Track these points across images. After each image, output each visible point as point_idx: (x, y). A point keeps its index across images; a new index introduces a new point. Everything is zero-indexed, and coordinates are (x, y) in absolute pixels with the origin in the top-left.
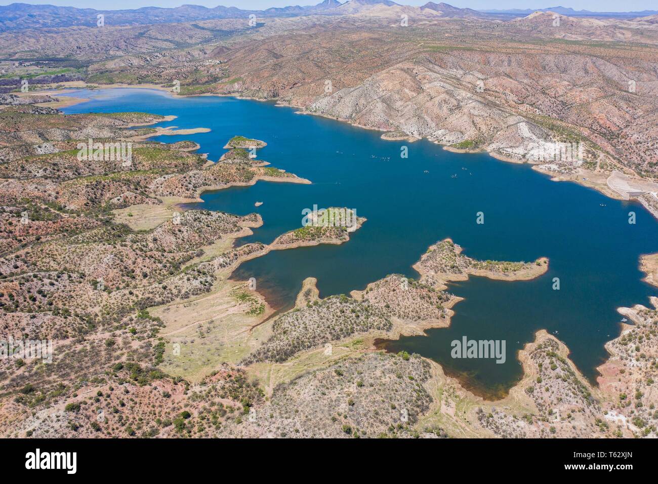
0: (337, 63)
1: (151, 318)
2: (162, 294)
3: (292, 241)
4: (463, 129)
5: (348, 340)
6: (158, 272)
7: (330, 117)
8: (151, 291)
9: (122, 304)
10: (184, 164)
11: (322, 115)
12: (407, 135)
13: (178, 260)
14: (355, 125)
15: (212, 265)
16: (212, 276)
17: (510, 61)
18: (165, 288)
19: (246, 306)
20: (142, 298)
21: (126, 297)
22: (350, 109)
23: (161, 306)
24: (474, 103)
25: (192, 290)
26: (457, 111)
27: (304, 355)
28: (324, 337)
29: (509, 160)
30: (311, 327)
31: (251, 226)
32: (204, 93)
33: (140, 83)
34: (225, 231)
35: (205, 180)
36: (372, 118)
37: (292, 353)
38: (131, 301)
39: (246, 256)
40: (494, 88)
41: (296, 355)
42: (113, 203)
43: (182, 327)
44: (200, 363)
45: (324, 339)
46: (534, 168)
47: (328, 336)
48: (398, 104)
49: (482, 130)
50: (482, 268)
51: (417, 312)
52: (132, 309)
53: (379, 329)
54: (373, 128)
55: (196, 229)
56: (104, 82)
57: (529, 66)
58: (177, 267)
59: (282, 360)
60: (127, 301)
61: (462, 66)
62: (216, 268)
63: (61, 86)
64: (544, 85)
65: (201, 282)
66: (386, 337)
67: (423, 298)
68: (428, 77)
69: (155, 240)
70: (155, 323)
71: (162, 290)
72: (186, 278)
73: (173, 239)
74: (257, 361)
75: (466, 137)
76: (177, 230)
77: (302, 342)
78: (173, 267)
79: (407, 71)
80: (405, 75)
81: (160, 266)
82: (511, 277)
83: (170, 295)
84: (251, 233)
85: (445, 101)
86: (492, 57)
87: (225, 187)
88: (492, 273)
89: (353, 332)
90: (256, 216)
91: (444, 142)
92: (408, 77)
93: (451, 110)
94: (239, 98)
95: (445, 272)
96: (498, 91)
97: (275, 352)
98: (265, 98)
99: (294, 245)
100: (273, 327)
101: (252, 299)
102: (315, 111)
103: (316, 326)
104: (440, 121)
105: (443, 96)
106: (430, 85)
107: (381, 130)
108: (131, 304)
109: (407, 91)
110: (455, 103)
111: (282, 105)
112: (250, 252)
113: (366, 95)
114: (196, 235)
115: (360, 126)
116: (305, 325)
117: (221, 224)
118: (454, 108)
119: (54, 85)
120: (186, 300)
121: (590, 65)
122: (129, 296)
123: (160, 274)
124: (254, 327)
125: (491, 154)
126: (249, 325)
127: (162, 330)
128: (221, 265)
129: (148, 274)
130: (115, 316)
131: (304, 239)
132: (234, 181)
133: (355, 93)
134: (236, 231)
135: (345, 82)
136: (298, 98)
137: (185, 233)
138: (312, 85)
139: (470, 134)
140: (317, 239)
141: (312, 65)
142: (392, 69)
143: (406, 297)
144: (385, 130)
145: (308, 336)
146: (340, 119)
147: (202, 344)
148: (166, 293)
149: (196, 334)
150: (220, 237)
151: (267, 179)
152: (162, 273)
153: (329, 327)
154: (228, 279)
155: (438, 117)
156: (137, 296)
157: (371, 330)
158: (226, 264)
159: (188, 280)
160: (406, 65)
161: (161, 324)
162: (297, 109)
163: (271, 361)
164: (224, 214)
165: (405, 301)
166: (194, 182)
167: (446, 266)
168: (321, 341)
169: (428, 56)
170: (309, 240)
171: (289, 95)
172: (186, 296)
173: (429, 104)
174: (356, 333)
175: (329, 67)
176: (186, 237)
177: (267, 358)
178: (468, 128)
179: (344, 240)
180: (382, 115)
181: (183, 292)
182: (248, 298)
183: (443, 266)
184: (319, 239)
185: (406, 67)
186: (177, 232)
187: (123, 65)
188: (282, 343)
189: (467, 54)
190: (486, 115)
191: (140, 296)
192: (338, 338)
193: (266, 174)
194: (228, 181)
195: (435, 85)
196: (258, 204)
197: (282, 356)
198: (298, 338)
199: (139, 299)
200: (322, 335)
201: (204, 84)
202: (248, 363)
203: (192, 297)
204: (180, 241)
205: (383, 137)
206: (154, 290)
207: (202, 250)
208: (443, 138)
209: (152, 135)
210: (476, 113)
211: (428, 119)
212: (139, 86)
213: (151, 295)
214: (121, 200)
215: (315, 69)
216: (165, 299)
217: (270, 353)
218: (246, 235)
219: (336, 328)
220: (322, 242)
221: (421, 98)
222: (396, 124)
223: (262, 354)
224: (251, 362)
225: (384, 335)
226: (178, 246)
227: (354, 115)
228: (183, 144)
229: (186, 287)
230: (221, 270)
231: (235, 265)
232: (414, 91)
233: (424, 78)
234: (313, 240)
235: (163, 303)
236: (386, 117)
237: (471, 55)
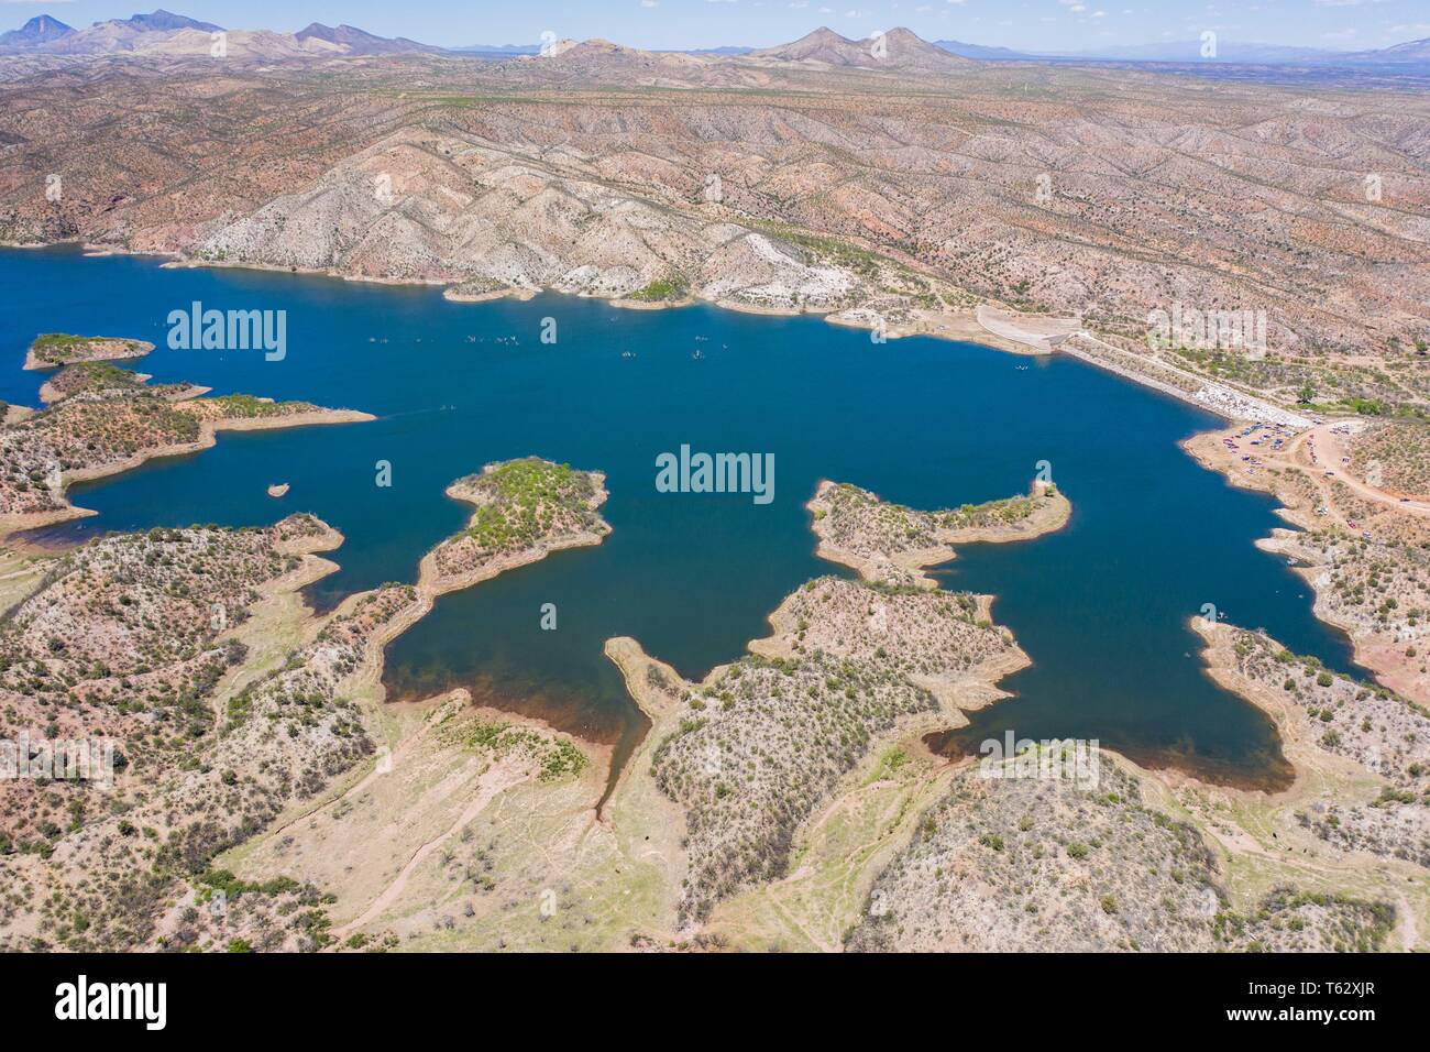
0: (208, 144)
1: (255, 888)
2: (236, 802)
3: (479, 560)
4: (631, 260)
5: (871, 762)
6: (150, 738)
7: (270, 267)
8: (194, 802)
9: (114, 877)
11: (244, 265)
12: (506, 287)
13: (182, 688)
14: (354, 278)
15: (316, 674)
16: (343, 705)
18: (231, 780)
19: (515, 766)
20: (173, 836)
21: (114, 850)
22: (322, 243)
23: (253, 840)
24: (629, 203)
25: (321, 761)
26: (594, 224)
28: (823, 772)
29: (768, 311)
30: (783, 755)
31: (315, 549)
34: (256, 576)
35: (59, 454)
36: (396, 258)
38: (139, 856)
39: (382, 627)
40: (626, 177)
41: (796, 842)
43: (388, 879)
45: (826, 778)
46: (829, 319)
47: (830, 764)
48: (441, 222)
49: (669, 259)
50: (962, 524)
51: (954, 649)
52: (159, 884)
55: (168, 586)
58: (194, 706)
59: (779, 870)
60: (127, 860)
61: (532, 136)
62: (331, 681)
65: (335, 730)
66: (941, 727)
68: (480, 159)
69: (57, 646)
70: (285, 898)
71: (225, 789)
72: (282, 729)
73: (119, 631)
74: (720, 895)
75: (648, 277)
76: (115, 600)
77: (789, 801)
78: (190, 711)
79: (423, 146)
80: (429, 158)
81: (147, 719)
83: (262, 798)
84: (332, 567)
85: (557, 204)
86: (584, 115)
87: (132, 463)
88: (988, 530)
89: (868, 739)
90: (308, 520)
91: (603, 293)
92: (436, 160)
93: (577, 223)
95: (905, 549)
96: (635, 181)
97: (751, 852)
98: (41, 240)
99: (490, 570)
100: (662, 786)
101: (520, 736)
102: (221, 258)
103: (791, 748)
104: (566, 250)
105: (551, 194)
106: (498, 175)
107: (429, 282)
108: (147, 866)
109: (446, 191)
110: (582, 207)
111: (109, 253)
112: (388, 616)
113: (351, 208)
114: (183, 603)
115: (367, 279)
116: (762, 754)
117: (233, 557)
118: (582, 219)
120: (319, 797)
121: (777, 122)
122: (126, 841)
123: (159, 744)
124: (598, 808)
125: (723, 304)
126: (581, 809)
127: (332, 912)
128: (338, 668)
129: (126, 754)
130: (113, 924)
131: (506, 550)
132: (150, 444)
133: (323, 203)
134: (288, 569)
135: (262, 184)
136: (150, 230)
137: (145, 604)
138: (177, 196)
139: (652, 270)
140: (537, 543)
141: (144, 150)
142: (386, 146)
143: (908, 621)
144: (441, 282)
145: (791, 782)
146: (301, 270)
147: (505, 909)
148: (245, 794)
149: (456, 886)
150: (255, 597)
151: (242, 424)
152: (167, 741)
153: (817, 742)
154: (388, 701)
155: (554, 240)
156: (151, 834)
157: (898, 720)
158: (351, 660)
159: (293, 733)
160: (419, 136)
161: (311, 896)
162: (158, 260)
163: (754, 881)
164: (214, 529)
165: (914, 631)
167: (897, 536)
168: (823, 783)
169: (448, 117)
170: (522, 549)
171: (117, 227)
172: (312, 785)
173: (522, 214)
174: (874, 738)
175: (194, 155)
176: (158, 616)
177: (738, 877)
178: (643, 257)
179: (603, 532)
180: (419, 247)
181: (297, 774)
182: (501, 736)
183: (892, 537)
184: (542, 540)
185: (417, 140)
186: (120, 607)
188: (750, 823)
189: (527, 111)
190: (663, 227)
191: (164, 833)
192: (851, 764)
193: (230, 414)
194: (130, 450)
195: (505, 174)
196: (278, 491)
197: (773, 858)
198: (775, 796)
199: (164, 840)
200: (817, 767)
202: (703, 913)
203: (335, 783)
204: (143, 631)
205: (449, 296)
206: (202, 796)
207: (233, 642)
208: (596, 283)
210: (642, 223)
211: (537, 248)
213: (199, 817)
215: (158, 159)
216: (254, 813)
217: (739, 862)
218: (322, 575)
219: (832, 737)
220: (552, 546)
221: (491, 201)
222: (463, 264)
223: (719, 871)
224: (708, 906)
225: (934, 722)
226: (145, 646)
227: (336, 256)
229: (297, 760)
230: (346, 681)
231: (374, 659)
232: (462, 190)
233: (473, 162)
234: (530, 546)
235: (252, 828)
236: (431, 253)
237: (535, 111)
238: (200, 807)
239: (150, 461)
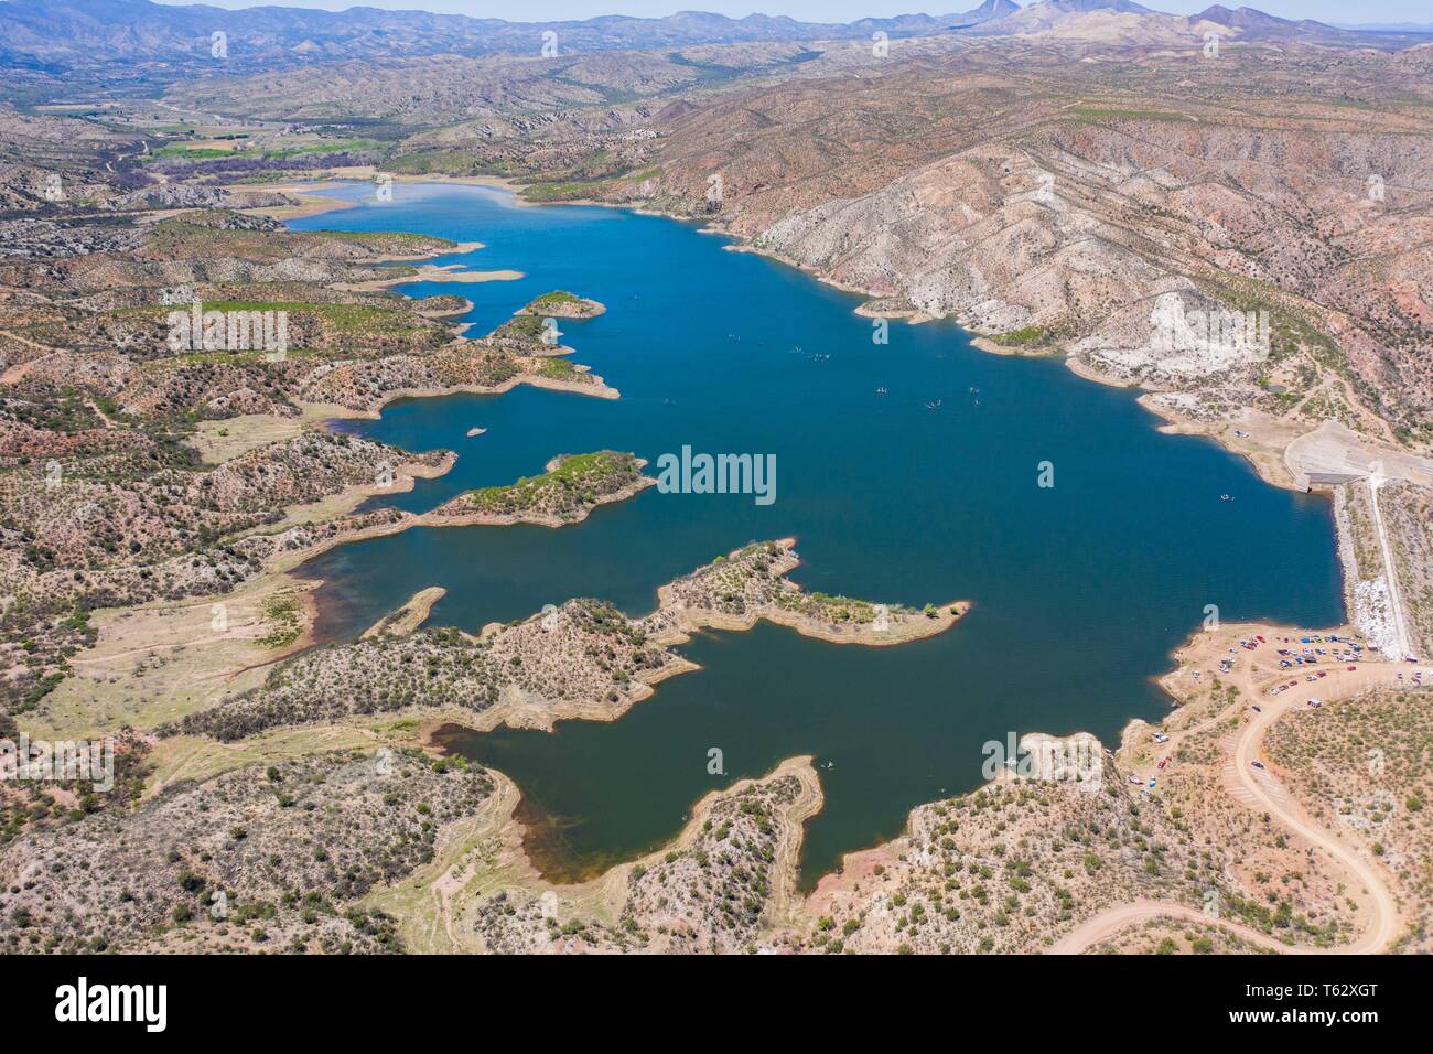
0: (869, 142)
1: (83, 628)
2: (135, 587)
3: (464, 510)
4: (1036, 301)
5: (391, 718)
7: (787, 260)
8: (118, 578)
9: (53, 596)
10: (401, 341)
11: (773, 255)
12: (914, 308)
14: (824, 280)
16: (254, 563)
17: (1257, 147)
18: (146, 575)
19: (268, 628)
20: (95, 590)
21: (66, 584)
22: (830, 245)
23: (121, 608)
24: (1088, 243)
25: (195, 585)
26: (1046, 259)
27: (279, 734)
28: (340, 705)
30: (323, 682)
31: (419, 474)
32: (578, 198)
33: (474, 174)
34: (357, 480)
35: (411, 376)
36: (859, 268)
37: (262, 725)
38: (72, 592)
39: (354, 531)
40: (1182, 211)
41: (266, 732)
42: (208, 409)
43: (123, 651)
44: (92, 721)
45: (338, 709)
46: (1142, 399)
47: (351, 703)
48: (933, 238)
49: (1080, 305)
50: (795, 607)
51: (562, 681)
52: (67, 608)
53: (463, 703)
54: (856, 289)
55: (298, 469)
56: (410, 169)
57: (1300, 160)
58: (210, 538)
59: (231, 737)
60: (65, 592)
61: (1135, 156)
63: (329, 175)
64: (1318, 206)
65: (219, 573)
66: (465, 723)
67: (592, 652)
68: (1027, 179)
69: (208, 483)
70: (83, 637)
71: (139, 579)
74: (184, 732)
75: (1035, 320)
76: (257, 468)
77: (291, 708)
78: (202, 538)
79: (986, 165)
80: (975, 174)
82: (847, 635)
83: (149, 590)
84: (409, 488)
85: (1027, 235)
86: (1219, 137)
88: (808, 620)
89: (408, 704)
91: (981, 329)
93: (1035, 256)
94: (639, 212)
95: (709, 606)
97: (226, 719)
98: (689, 214)
101: (292, 616)
102: (764, 247)
104: (1002, 281)
105: (1028, 224)
106: (1019, 198)
107: (871, 293)
108: (71, 598)
109: (966, 209)
110: (1052, 241)
111: (714, 232)
112: (366, 524)
113: (870, 216)
114: (293, 481)
115: (832, 283)
117: (358, 465)
118: (1043, 252)
119: (316, 173)
120: (173, 603)
122: (74, 583)
124: (247, 669)
125: (1069, 362)
126: (243, 665)
127: (83, 652)
128: (289, 544)
131: (488, 510)
132: (469, 382)
136: (749, 216)
137: (271, 475)
141: (811, 145)
142: (950, 162)
144: (877, 295)
145: (307, 699)
146: (802, 266)
147: (127, 687)
148: (143, 585)
149: (133, 667)
150: (339, 491)
151: (539, 382)
153: (359, 687)
154: (288, 573)
155: (1000, 270)
156: (88, 585)
157: (447, 705)
158: (301, 543)
159: (196, 564)
160: (996, 152)
161: (91, 641)
163: (211, 736)
164: (379, 444)
165: (552, 656)
166: (385, 378)
168: (333, 711)
169: (1059, 132)
170: (499, 513)
171: (737, 208)
172: (179, 595)
173: (992, 241)
174: (414, 706)
177: (205, 729)
178: (1049, 300)
179: (571, 520)
180: (883, 260)
181: (176, 587)
182: (286, 612)
183: (712, 593)
184: (521, 513)
185: (986, 157)
186: (256, 473)
187: (472, 135)
189: (1159, 129)
190: (1103, 271)
191: (94, 586)
192: (369, 712)
194: (455, 383)
196: (474, 432)
197: (235, 730)
198: (285, 700)
199: (90, 591)
200: (337, 700)
201: (595, 179)
202: (167, 733)
203: (189, 598)
205: (860, 308)
206: (124, 577)
207: (284, 512)
208: (985, 319)
209: (404, 280)
210: (1081, 265)
211: (977, 275)
212: (471, 180)
213: (112, 586)
214: (224, 404)
216: (136, 597)
219: (377, 691)
224: (173, 733)
225: (466, 718)
227: (835, 257)
228: (436, 300)
229: (186, 577)
230: (282, 554)
231: (320, 547)
232: (982, 210)
233: (1018, 182)
234: (508, 513)
235: (128, 603)
237: (1166, 131)
238: (116, 581)
239: (460, 393)
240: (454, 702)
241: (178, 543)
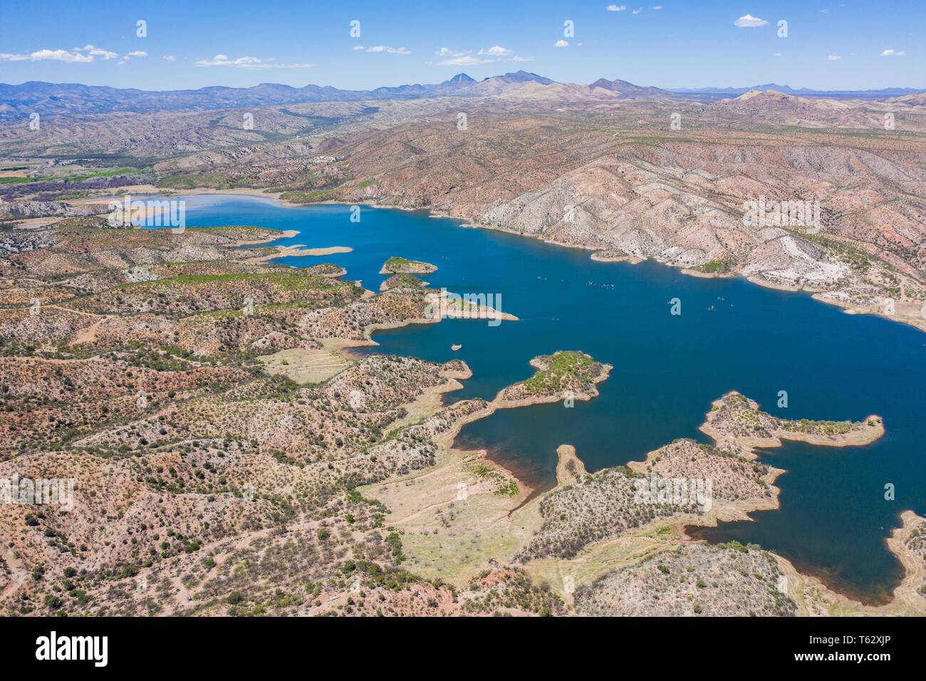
0: (504, 159)
1: (366, 501)
2: (373, 469)
3: (524, 396)
4: (704, 246)
5: (649, 528)
6: (354, 438)
7: (511, 231)
8: (357, 464)
9: (321, 482)
10: (335, 295)
11: (499, 229)
12: (627, 255)
13: (375, 422)
14: (549, 242)
15: (427, 429)
16: (431, 444)
17: (744, 156)
18: (374, 460)
19: (490, 485)
20: (346, 474)
21: (324, 473)
22: (539, 220)
23: (374, 485)
24: (714, 211)
25: (411, 463)
26: (690, 222)
27: (596, 547)
28: (617, 524)
29: (777, 287)
30: (599, 510)
31: (457, 377)
32: (325, 199)
33: (232, 187)
34: (426, 384)
35: (374, 316)
36: (573, 233)
37: (580, 546)
38: (332, 478)
39: (466, 416)
40: (730, 192)
41: (586, 548)
42: (256, 347)
43: (413, 512)
44: (456, 561)
45: (617, 527)
46: (815, 297)
47: (622, 521)
48: (606, 214)
49: (729, 247)
50: (796, 429)
51: (732, 489)
52: (335, 490)
53: (687, 512)
54: (576, 246)
55: (387, 380)
56: (183, 186)
57: (772, 162)
58: (377, 431)
59: (570, 556)
60: (327, 478)
61: (681, 163)
62: (432, 434)
63: (123, 191)
64: (797, 186)
65: (421, 452)
66: (699, 524)
67: (735, 470)
68: (640, 177)
69: (337, 396)
70: (375, 507)
71: (371, 463)
72: (400, 446)
73: (361, 394)
74: (536, 557)
75: (710, 257)
76: (364, 382)
77: (591, 530)
78: (373, 432)
79: (610, 169)
80: (609, 175)
81: (356, 430)
82: (840, 442)
83: (383, 470)
84: (460, 386)
85: (672, 208)
86: (719, 150)
87: (402, 324)
88: (812, 436)
89: (653, 517)
90: (460, 363)
91: (680, 264)
92: (614, 177)
93: (681, 220)
94: (375, 206)
95: (749, 435)
96: (736, 195)
97: (558, 544)
98: (413, 207)
99: (527, 402)
100: (541, 511)
101: (496, 475)
102: (489, 224)
103: (604, 508)
104: (669, 236)
105: (669, 202)
106: (646, 188)
107: (587, 248)
108: (333, 482)
109: (614, 195)
110: (687, 211)
111: (440, 216)
112: (471, 411)
113: (559, 202)
114: (390, 388)
115: (556, 243)
116: (589, 507)
117: (419, 374)
118: (685, 218)
119: (114, 190)
120: (405, 476)
121: (853, 160)
122: (329, 471)
123: (357, 441)
124: (511, 512)
125: (750, 279)
126: (504, 510)
127: (387, 517)
128: (437, 429)
129: (343, 441)
130: (315, 498)
131: (538, 394)
132: (413, 317)
133: (545, 199)
134: (440, 384)
135: (523, 185)
136: (461, 206)
137: (375, 386)
138: (479, 188)
140: (556, 394)
141: (472, 162)
142: (589, 166)
143: (712, 469)
144: (593, 249)
145: (597, 523)
146: (525, 234)
147: (450, 535)
148: (377, 467)
149: (437, 522)
150: (421, 392)
152: (360, 441)
153: (621, 510)
154: (452, 448)
155: (664, 230)
156: (339, 471)
157: (677, 514)
158: (444, 427)
159: (404, 448)
160: (609, 162)
161: (383, 509)
162: (462, 222)
163: (555, 557)
164: (417, 360)
165: (712, 475)
166: (359, 318)
167: (748, 427)
168: (615, 528)
169: (633, 149)
170: (547, 395)
171: (447, 202)
172: (404, 471)
173: (650, 213)
174: (657, 518)
175: (495, 165)
176: (378, 392)
177: (548, 552)
178: (711, 245)
179: (593, 395)
180: (587, 228)
181: (399, 465)
182: (489, 473)
183: (744, 427)
184: (558, 393)
185: (607, 164)
186: (365, 385)
187: (201, 163)
188: (565, 532)
189: (684, 147)
190: (732, 227)
191: (343, 472)
192: (636, 525)
194: (403, 318)
195: (651, 186)
196: (455, 348)
197: (569, 550)
198: (584, 525)
199: (343, 475)
200: (614, 521)
201: (321, 188)
202: (525, 560)
203: (413, 473)
204: (371, 397)
205: (594, 257)
206: (361, 463)
207: (403, 409)
208: (678, 258)
209: (274, 256)
210: (719, 224)
211: (653, 234)
212: (231, 191)
213: (357, 470)
214: (267, 343)
215: (477, 167)
216: (378, 475)
217: (552, 546)
218: (454, 389)
219: (631, 511)
220: (563, 397)
221: (636, 204)
222: (608, 239)
223: (541, 547)
224: (528, 559)
225: (695, 520)
226: (369, 403)
227: (545, 228)
228: (324, 267)
229: (402, 459)
230: (439, 435)
231: (456, 428)
232: (624, 195)
233: (635, 179)
234: (552, 394)
235: (375, 480)
236: (592, 231)
237: (689, 148)
238: (359, 466)
239: (410, 325)
240: (680, 511)
241: (361, 436)
